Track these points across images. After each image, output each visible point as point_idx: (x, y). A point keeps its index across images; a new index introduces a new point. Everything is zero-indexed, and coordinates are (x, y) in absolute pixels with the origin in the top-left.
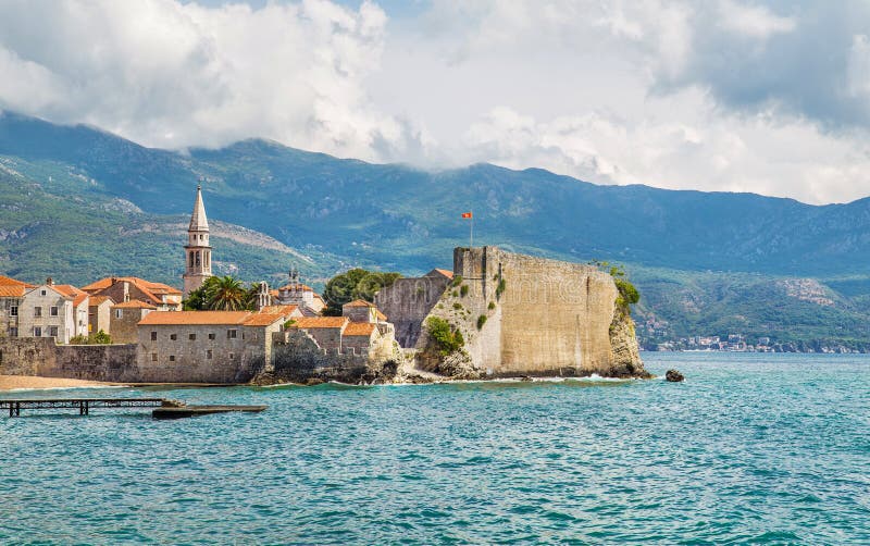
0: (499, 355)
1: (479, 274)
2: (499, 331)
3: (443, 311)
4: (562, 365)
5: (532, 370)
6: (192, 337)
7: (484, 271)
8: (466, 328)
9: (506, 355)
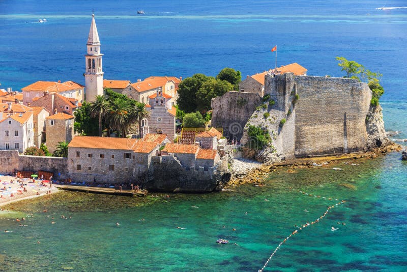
0: (294, 143)
1: (282, 93)
2: (294, 128)
3: (257, 120)
4: (335, 147)
5: (315, 151)
6: (101, 156)
7: (285, 89)
8: (272, 129)
9: (299, 143)
